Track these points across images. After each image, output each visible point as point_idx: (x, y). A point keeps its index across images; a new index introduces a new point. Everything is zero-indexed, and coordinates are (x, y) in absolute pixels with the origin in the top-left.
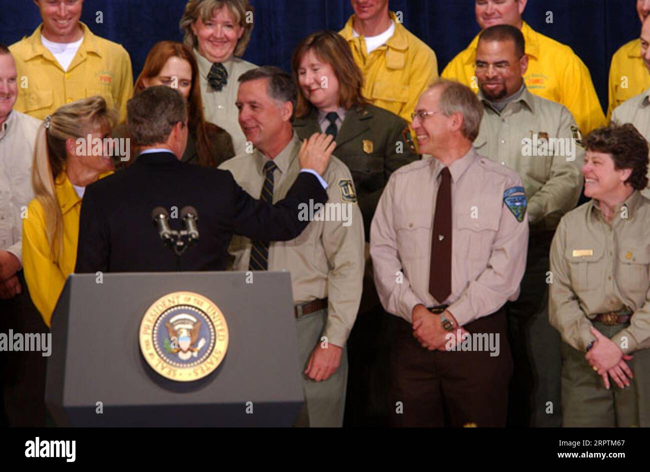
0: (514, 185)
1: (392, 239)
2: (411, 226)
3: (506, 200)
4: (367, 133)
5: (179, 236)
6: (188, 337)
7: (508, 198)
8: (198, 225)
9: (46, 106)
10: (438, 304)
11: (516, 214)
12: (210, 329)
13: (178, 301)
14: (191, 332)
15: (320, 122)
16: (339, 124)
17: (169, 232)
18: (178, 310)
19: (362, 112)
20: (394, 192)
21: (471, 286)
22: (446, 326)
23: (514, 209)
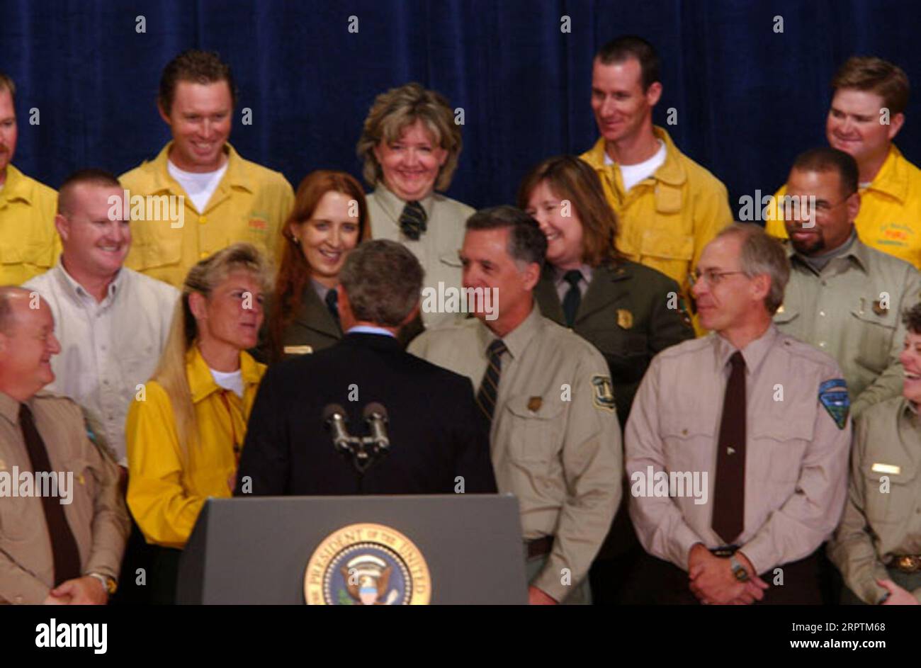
0: (833, 377)
1: (656, 450)
2: (685, 432)
3: (822, 397)
4: (622, 299)
5: (361, 445)
6: (372, 587)
7: (825, 395)
8: (388, 430)
9: (173, 261)
10: (725, 545)
11: (836, 417)
12: (403, 576)
13: (360, 538)
14: (378, 581)
15: (556, 284)
16: (583, 288)
17: (348, 439)
18: (360, 550)
19: (616, 270)
20: (658, 382)
21: (772, 519)
22: (739, 575)
23: (834, 410)
